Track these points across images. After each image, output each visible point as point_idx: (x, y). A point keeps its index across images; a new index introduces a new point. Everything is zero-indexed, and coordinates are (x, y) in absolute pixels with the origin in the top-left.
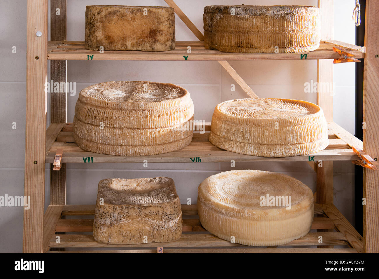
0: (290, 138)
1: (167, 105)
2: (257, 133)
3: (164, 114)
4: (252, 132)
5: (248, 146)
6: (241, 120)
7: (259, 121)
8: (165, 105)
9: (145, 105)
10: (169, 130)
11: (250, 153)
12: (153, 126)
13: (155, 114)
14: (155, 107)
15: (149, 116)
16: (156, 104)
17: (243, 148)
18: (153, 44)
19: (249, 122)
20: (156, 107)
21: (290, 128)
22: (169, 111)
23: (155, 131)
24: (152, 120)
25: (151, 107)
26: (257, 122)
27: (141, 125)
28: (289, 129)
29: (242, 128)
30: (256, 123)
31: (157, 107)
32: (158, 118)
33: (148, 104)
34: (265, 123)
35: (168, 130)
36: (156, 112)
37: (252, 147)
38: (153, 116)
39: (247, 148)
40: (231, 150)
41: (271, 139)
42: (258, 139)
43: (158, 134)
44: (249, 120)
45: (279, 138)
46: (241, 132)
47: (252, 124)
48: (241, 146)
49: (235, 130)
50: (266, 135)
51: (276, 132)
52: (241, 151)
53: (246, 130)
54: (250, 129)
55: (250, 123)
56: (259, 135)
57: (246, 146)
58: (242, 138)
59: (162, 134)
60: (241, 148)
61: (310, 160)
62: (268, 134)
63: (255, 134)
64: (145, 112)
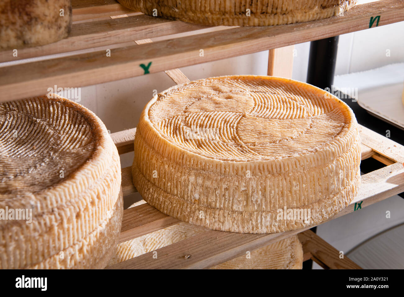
0: (335, 184)
1: (90, 181)
2: (277, 190)
3: (87, 206)
4: (268, 189)
5: (259, 218)
6: (240, 169)
7: (280, 165)
8: (86, 182)
9: (40, 201)
10: (98, 235)
11: (264, 230)
12: (69, 243)
13: (69, 214)
14: (66, 197)
15: (55, 224)
16: (66, 190)
17: (248, 222)
18: (26, 29)
19: (259, 169)
20: (68, 198)
21: (333, 165)
22: (95, 193)
23: (73, 253)
24: (64, 231)
25: (57, 202)
26: (276, 168)
27: (40, 253)
28: (332, 167)
29: (244, 184)
30: (275, 170)
31: (70, 195)
32: (77, 222)
33: (48, 198)
34: (293, 167)
35: (96, 236)
36: (70, 210)
37: (268, 219)
38: (65, 221)
39: (257, 221)
40: (220, 228)
41: (304, 195)
42: (279, 201)
43: (79, 256)
44: (259, 166)
45: (318, 191)
46: (241, 192)
47: (267, 173)
48: (243, 220)
49: (226, 189)
50: (295, 191)
51: (314, 180)
52: (243, 228)
53: (255, 186)
54: (261, 183)
55: (262, 172)
56: (282, 193)
57: (255, 217)
58: (245, 204)
59: (87, 251)
60: (243, 222)
61: (357, 208)
62: (299, 187)
63: (273, 192)
64: (44, 220)
